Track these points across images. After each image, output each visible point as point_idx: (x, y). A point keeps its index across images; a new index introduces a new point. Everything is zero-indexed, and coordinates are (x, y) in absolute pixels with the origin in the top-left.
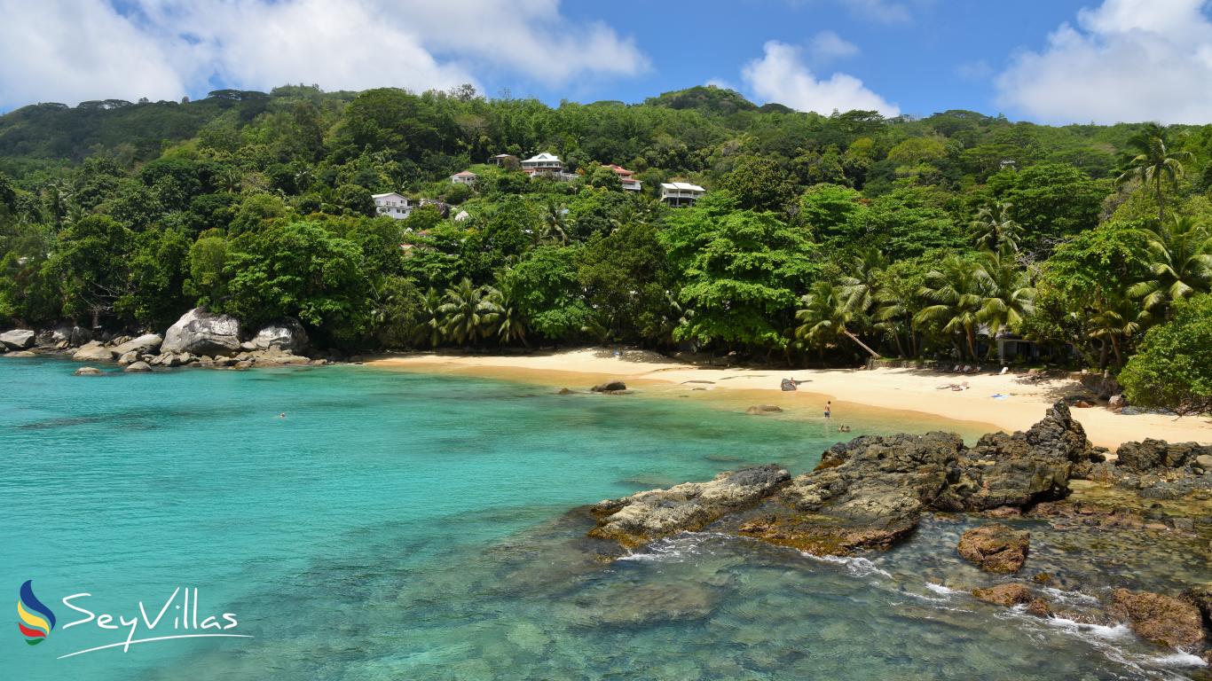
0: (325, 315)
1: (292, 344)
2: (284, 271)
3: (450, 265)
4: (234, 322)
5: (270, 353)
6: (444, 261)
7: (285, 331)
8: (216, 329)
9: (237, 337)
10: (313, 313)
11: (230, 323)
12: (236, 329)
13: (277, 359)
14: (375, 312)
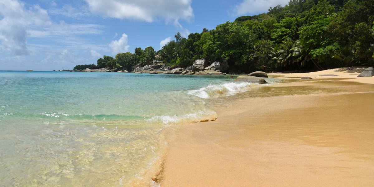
0: (231, 56)
1: (220, 68)
3: (285, 33)
4: (204, 60)
5: (209, 70)
6: (283, 32)
7: (219, 63)
8: (197, 63)
9: (204, 66)
10: (227, 56)
11: (202, 60)
12: (204, 63)
13: (210, 73)
14: (252, 54)
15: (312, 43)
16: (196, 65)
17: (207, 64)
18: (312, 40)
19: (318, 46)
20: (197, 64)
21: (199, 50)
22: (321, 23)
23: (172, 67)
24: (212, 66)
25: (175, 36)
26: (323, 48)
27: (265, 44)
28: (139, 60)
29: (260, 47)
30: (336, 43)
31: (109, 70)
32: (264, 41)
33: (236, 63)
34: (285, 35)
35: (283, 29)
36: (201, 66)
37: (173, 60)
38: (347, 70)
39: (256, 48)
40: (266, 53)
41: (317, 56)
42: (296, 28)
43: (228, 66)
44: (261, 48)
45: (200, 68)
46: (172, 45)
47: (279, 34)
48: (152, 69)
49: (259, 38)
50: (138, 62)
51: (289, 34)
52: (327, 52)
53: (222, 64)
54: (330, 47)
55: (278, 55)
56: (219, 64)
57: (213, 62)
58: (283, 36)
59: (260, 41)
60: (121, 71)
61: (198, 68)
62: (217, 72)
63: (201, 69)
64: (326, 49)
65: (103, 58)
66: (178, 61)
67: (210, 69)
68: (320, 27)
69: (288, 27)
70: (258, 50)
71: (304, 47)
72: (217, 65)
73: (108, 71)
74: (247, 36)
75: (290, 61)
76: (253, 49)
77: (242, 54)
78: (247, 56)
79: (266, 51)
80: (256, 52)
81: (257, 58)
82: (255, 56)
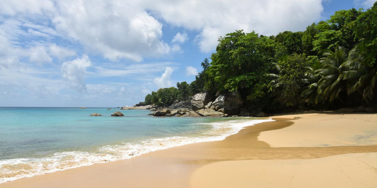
3: (332, 38)
4: (205, 94)
5: (207, 110)
6: (329, 36)
8: (196, 98)
9: (204, 102)
11: (203, 94)
12: (204, 98)
14: (274, 81)
16: (194, 102)
20: (195, 100)
24: (214, 102)
25: (203, 64)
27: (296, 61)
29: (287, 67)
32: (296, 57)
36: (200, 103)
39: (281, 69)
40: (295, 77)
44: (287, 69)
45: (198, 106)
49: (290, 52)
53: (229, 99)
56: (223, 99)
58: (329, 43)
61: (195, 106)
62: (217, 113)
63: (200, 107)
65: (151, 94)
67: (209, 108)
70: (284, 73)
71: (365, 57)
72: (221, 101)
75: (340, 90)
76: (276, 72)
77: (257, 82)
78: (265, 84)
79: (297, 74)
80: (280, 76)
81: (281, 88)
82: (277, 85)
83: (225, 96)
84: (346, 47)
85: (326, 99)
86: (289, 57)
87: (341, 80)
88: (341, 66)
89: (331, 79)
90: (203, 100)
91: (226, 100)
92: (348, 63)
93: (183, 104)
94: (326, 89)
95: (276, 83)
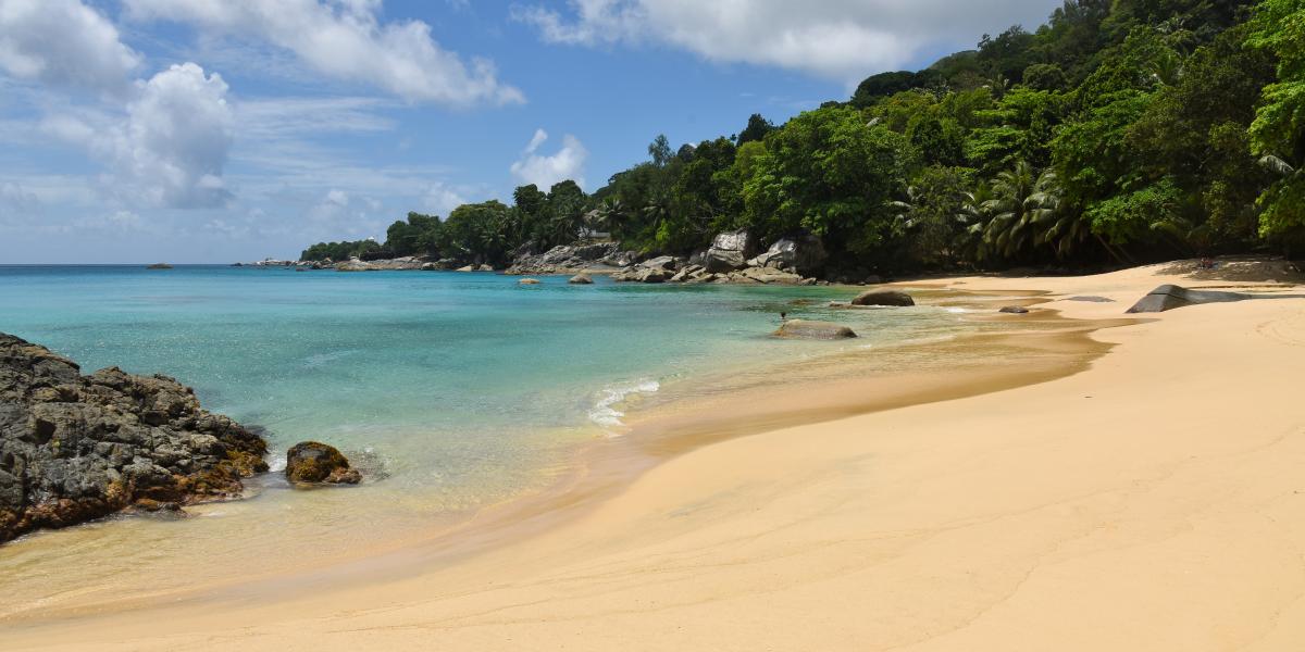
0: (832, 222)
1: (796, 260)
2: (788, 171)
3: (1010, 144)
4: (744, 235)
5: (763, 269)
6: (1003, 140)
7: (792, 244)
8: (723, 244)
9: (743, 252)
10: (819, 221)
11: (740, 236)
12: (743, 244)
13: (764, 277)
14: (901, 216)
15: (1090, 179)
16: (719, 253)
17: (755, 247)
18: (1087, 171)
19: (1109, 191)
20: (721, 249)
21: (730, 198)
22: (1121, 115)
23: (641, 253)
24: (771, 254)
25: (652, 150)
26: (1124, 197)
27: (945, 181)
28: (529, 227)
29: (927, 190)
30: (1166, 183)
31: (427, 264)
32: (941, 172)
33: (851, 246)
34: (1011, 150)
35: (1006, 130)
36: (736, 254)
37: (647, 230)
38: (1195, 269)
39: (916, 193)
40: (946, 212)
41: (1106, 224)
42: (1045, 126)
43: (823, 254)
44: (929, 195)
45: (731, 262)
46: (640, 179)
47: (990, 147)
48: (574, 261)
49: (929, 159)
50: (527, 237)
51: (1024, 146)
52: (1137, 211)
53: (804, 248)
54: (1147, 195)
55: (985, 219)
56: (794, 247)
57: (772, 242)
58: (1002, 153)
59: (930, 169)
60: (468, 268)
61: (725, 262)
62: (788, 276)
63: (735, 265)
64: (1132, 200)
65: (407, 222)
66: (662, 234)
67: (765, 265)
68: (1115, 127)
69: (1021, 122)
70: (922, 203)
71: (1066, 194)
72: (788, 253)
73: (427, 269)
74: (886, 153)
75: (1022, 239)
76: (906, 198)
77: (869, 217)
78: (885, 222)
79: (946, 205)
80: (913, 208)
81: (917, 229)
82: (910, 223)
83: (795, 241)
84: (1033, 164)
85: (998, 251)
86: (928, 170)
87: (1027, 223)
88: (1027, 200)
89: (1008, 219)
90: (742, 249)
91: (798, 250)
92: (1039, 197)
93: (576, 254)
94: (1000, 237)
95: (906, 219)
